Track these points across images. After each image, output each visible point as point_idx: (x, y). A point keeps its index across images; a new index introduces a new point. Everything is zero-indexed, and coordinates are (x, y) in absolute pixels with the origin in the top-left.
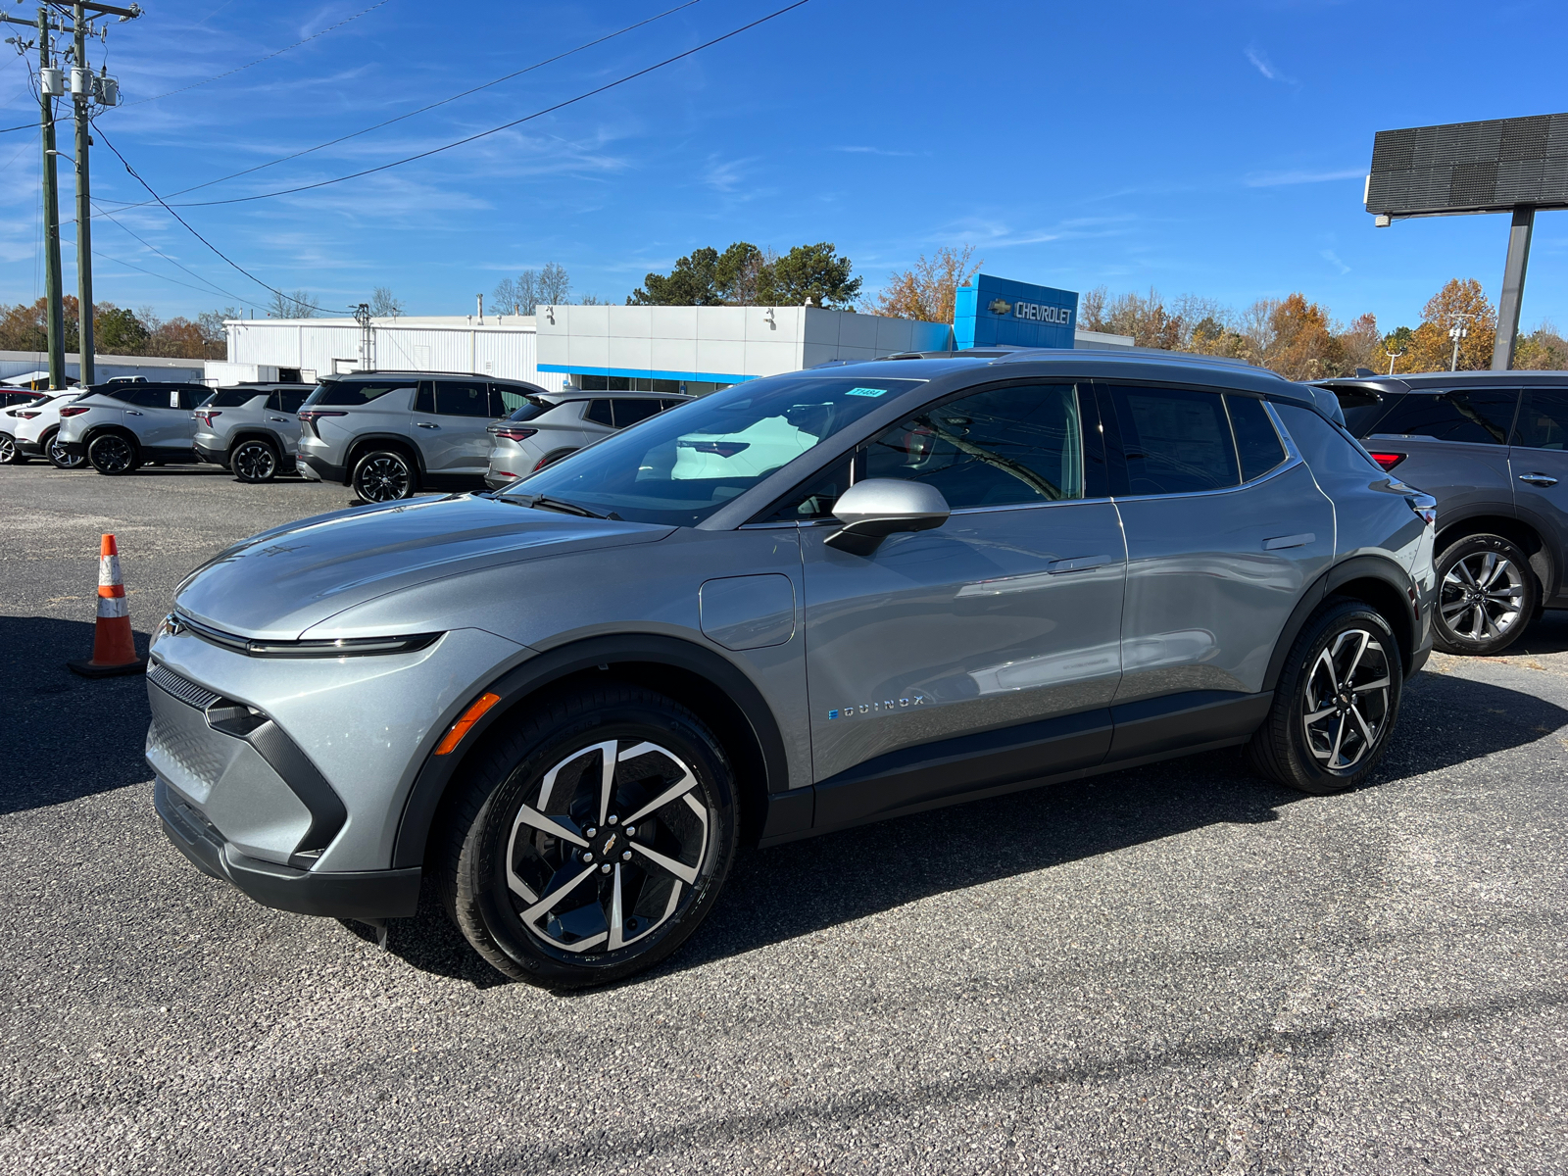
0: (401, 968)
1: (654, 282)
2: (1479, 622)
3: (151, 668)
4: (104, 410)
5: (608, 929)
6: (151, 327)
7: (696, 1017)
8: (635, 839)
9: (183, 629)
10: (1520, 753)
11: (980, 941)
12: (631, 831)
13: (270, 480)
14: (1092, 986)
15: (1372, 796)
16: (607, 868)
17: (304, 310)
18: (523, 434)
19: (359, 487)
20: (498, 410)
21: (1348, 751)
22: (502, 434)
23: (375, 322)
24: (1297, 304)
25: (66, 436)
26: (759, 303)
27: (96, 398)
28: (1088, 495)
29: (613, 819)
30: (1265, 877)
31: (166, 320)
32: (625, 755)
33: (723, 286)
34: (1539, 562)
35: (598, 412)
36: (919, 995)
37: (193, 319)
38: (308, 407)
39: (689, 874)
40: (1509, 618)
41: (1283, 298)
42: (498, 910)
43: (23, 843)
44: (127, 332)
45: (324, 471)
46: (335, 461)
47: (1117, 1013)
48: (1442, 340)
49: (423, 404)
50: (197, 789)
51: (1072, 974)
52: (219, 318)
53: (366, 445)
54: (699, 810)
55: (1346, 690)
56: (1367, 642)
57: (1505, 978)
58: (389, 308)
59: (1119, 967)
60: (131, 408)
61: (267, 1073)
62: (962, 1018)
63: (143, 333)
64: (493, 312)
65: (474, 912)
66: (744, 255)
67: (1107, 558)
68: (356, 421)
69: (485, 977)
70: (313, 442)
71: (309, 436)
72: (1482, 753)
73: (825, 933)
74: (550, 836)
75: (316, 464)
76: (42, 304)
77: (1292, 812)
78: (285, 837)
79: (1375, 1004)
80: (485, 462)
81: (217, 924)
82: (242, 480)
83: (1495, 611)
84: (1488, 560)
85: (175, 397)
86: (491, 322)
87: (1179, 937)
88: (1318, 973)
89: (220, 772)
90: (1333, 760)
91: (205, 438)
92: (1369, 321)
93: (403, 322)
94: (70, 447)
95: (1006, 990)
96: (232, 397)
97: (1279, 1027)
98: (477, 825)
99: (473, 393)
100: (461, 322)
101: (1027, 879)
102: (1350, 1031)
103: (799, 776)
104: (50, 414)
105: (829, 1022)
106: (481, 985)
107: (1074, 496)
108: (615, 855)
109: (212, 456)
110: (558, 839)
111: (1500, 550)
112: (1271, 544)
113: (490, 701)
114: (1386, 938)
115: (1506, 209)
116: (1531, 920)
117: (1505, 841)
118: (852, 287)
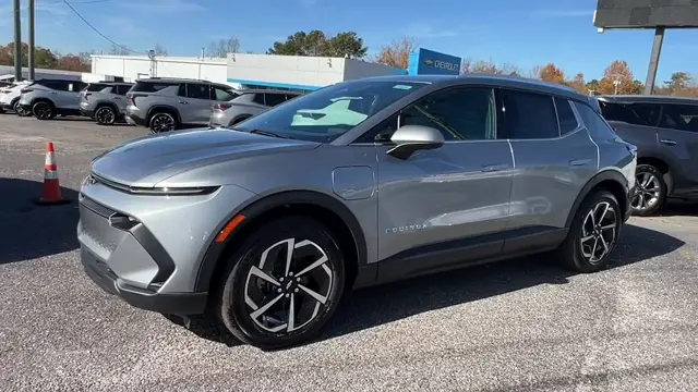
0: (192, 336)
1: (278, 45)
2: (641, 202)
3: (81, 199)
4: (41, 91)
5: (287, 322)
6: (58, 57)
7: (327, 363)
8: (300, 283)
9: (97, 182)
10: (664, 257)
11: (449, 332)
12: (299, 279)
13: (112, 124)
14: (500, 352)
15: (607, 274)
16: (288, 295)
17: (125, 52)
18: (225, 107)
19: (153, 128)
20: (214, 97)
21: (597, 254)
22: (216, 107)
23: (156, 58)
24: (551, 67)
25: (23, 102)
26: (323, 56)
27: (37, 86)
28: (498, 138)
29: (291, 273)
30: (568, 307)
31: (64, 54)
32: (297, 246)
33: (307, 48)
34: (667, 178)
35: (258, 99)
36: (425, 356)
37: (76, 54)
38: (131, 93)
39: (323, 299)
40: (653, 200)
41: (545, 65)
42: (240, 312)
43: (18, 276)
44: (47, 59)
45: (138, 121)
46: (143, 116)
47: (513, 365)
48: (610, 86)
49: (181, 93)
50: (104, 254)
51: (491, 348)
52: (88, 55)
53: (157, 110)
54: (329, 271)
55: (598, 228)
56: (608, 207)
57: (676, 353)
58: (161, 53)
59: (511, 345)
60: (51, 91)
61: (137, 382)
62: (446, 366)
63: (54, 60)
64: (208, 56)
65: (230, 314)
66: (317, 35)
67: (506, 166)
68: (151, 99)
69: (232, 341)
70: (133, 108)
71: (130, 105)
72: (649, 257)
73: (380, 327)
74: (263, 280)
75: (134, 117)
76: (11, 45)
77: (574, 279)
78: (146, 276)
79: (623, 363)
80: (208, 119)
81: (108, 315)
82: (100, 124)
83: (648, 198)
84: (646, 176)
85: (71, 86)
86: (207, 60)
87: (534, 332)
88: (596, 349)
89: (116, 247)
90: (591, 257)
91: (84, 105)
92: (580, 76)
93: (168, 59)
94: (25, 107)
95: (463, 354)
96: (96, 87)
97: (584, 372)
98: (233, 274)
99: (203, 89)
100: (195, 60)
101: (465, 306)
102: (614, 375)
103: (372, 258)
104: (16, 92)
105: (387, 366)
106: (230, 345)
107: (492, 138)
108: (291, 290)
109: (87, 113)
110: (267, 282)
111: (651, 172)
112: (573, 163)
113: (241, 218)
114: (623, 335)
115: (653, 27)
116: (682, 328)
117: (665, 294)
118: (363, 51)
